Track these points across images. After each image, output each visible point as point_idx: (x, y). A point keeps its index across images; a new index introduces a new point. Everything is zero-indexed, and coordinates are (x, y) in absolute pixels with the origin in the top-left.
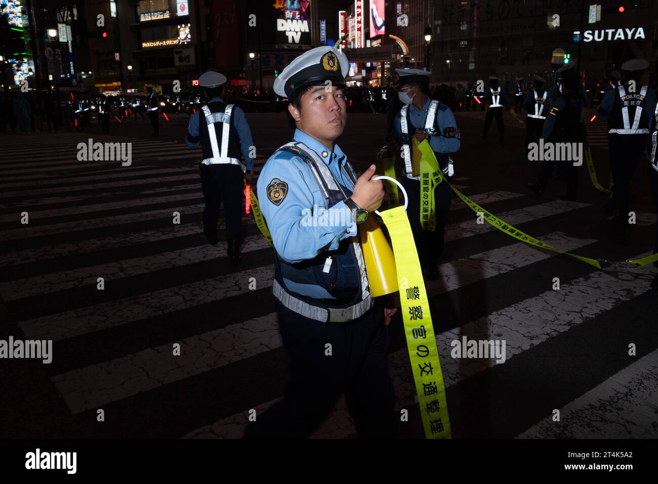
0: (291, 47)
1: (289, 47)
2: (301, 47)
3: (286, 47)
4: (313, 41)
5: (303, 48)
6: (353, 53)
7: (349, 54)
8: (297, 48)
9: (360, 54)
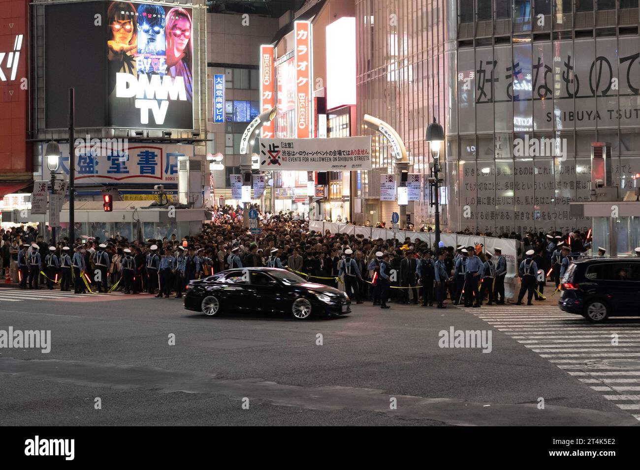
0: (145, 135)
1: (141, 134)
2: (170, 134)
3: (133, 134)
4: (197, 120)
5: (174, 136)
6: (287, 150)
7: (278, 152)
8: (161, 135)
9: (301, 153)
